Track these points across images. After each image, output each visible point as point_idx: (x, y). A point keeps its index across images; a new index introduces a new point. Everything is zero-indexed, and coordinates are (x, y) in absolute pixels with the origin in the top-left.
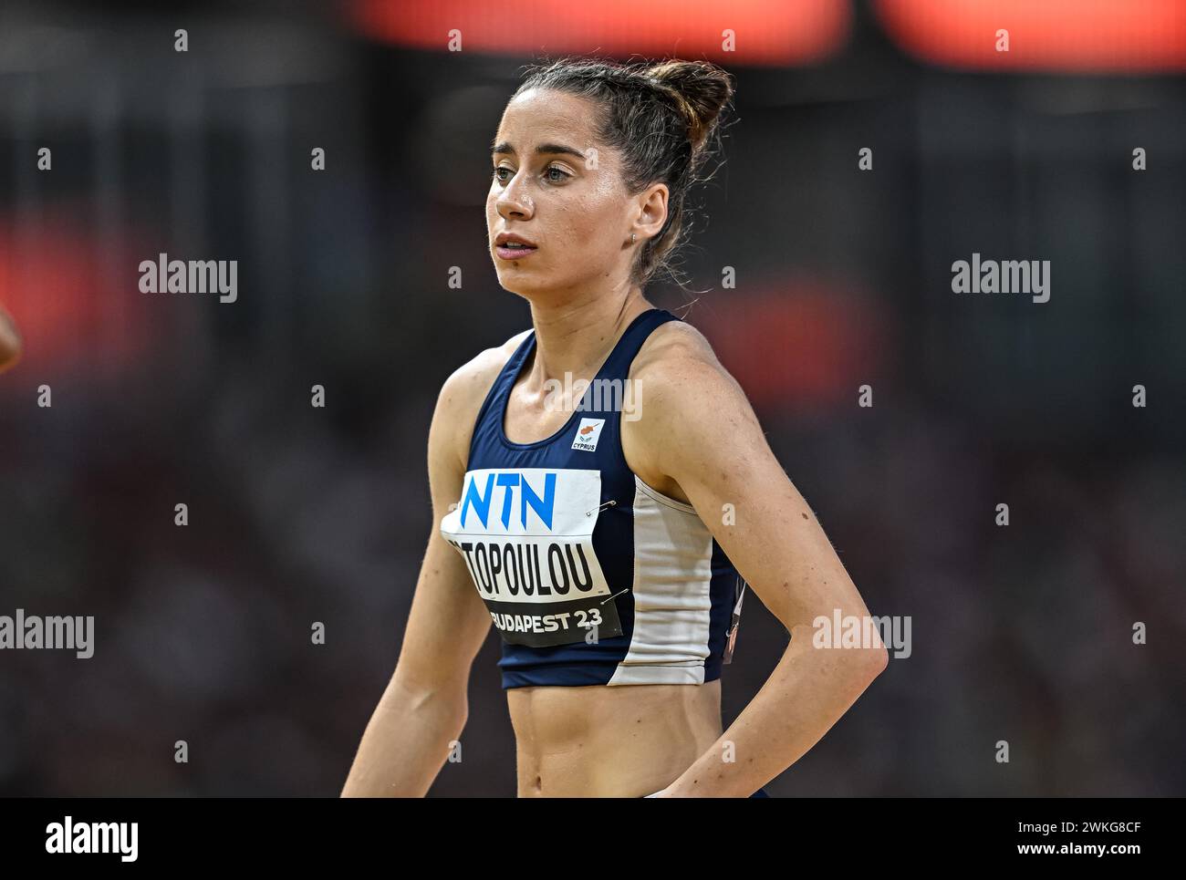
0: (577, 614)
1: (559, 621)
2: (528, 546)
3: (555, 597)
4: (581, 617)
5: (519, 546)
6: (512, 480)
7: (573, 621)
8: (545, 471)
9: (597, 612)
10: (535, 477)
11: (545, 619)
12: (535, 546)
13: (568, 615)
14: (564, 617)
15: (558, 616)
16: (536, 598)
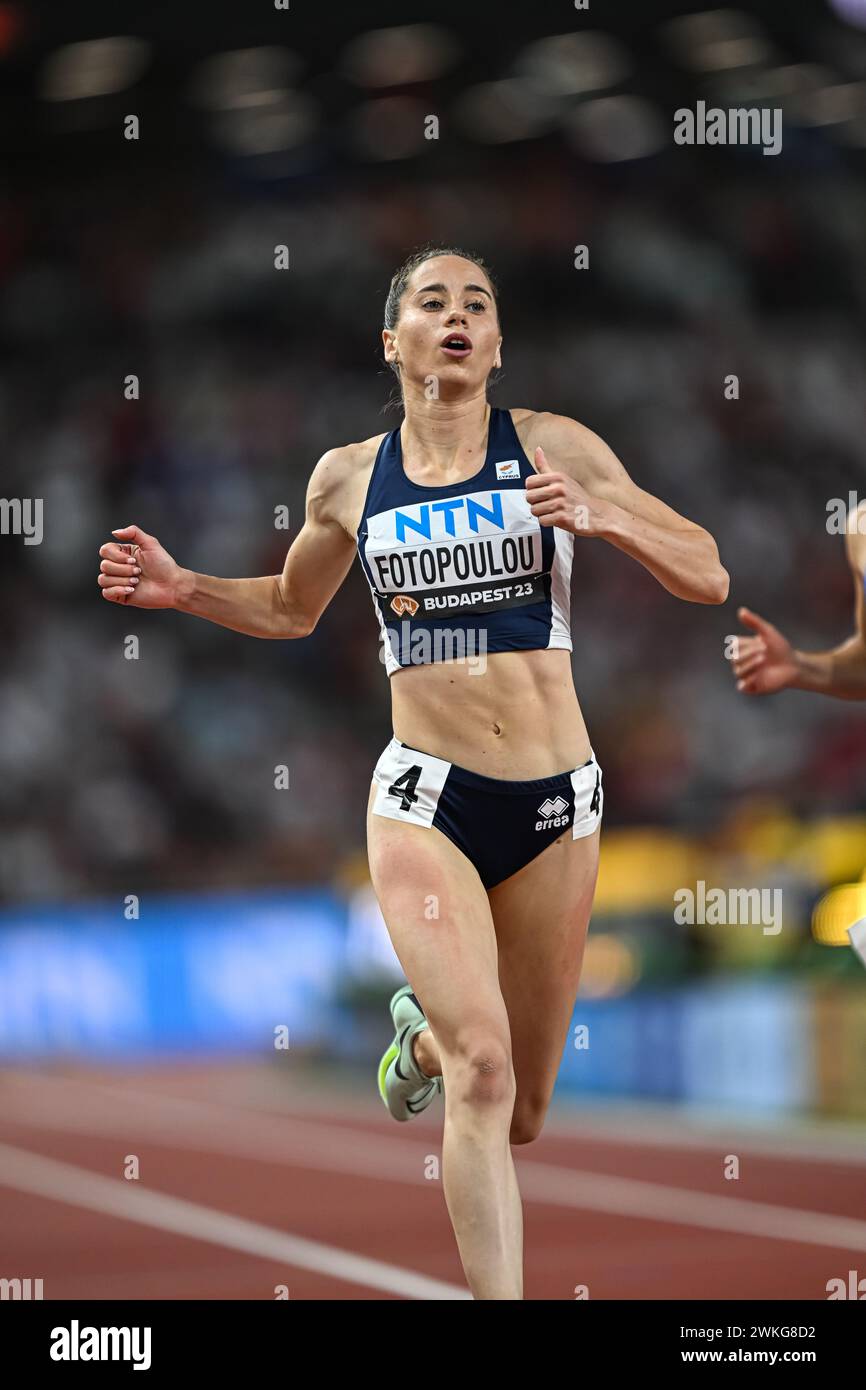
0: (516, 588)
1: (504, 593)
2: (481, 545)
3: (506, 575)
4: (519, 589)
5: (472, 546)
6: (460, 504)
7: (513, 592)
8: (489, 494)
9: (529, 585)
10: (483, 498)
11: (495, 592)
12: (489, 543)
13: (511, 588)
14: (507, 590)
15: (504, 589)
16: (488, 578)
